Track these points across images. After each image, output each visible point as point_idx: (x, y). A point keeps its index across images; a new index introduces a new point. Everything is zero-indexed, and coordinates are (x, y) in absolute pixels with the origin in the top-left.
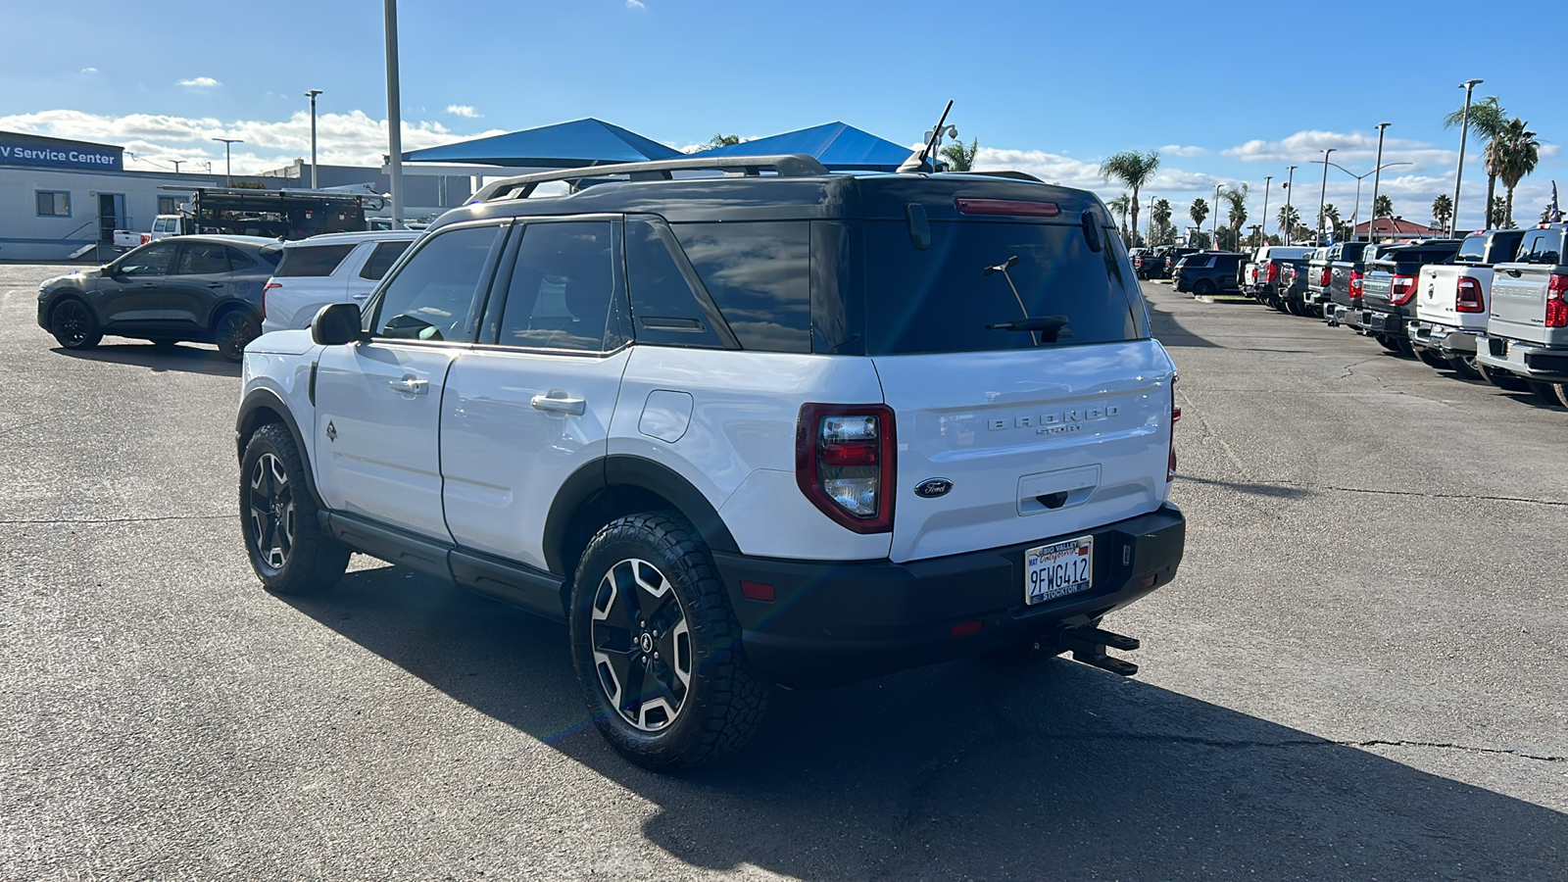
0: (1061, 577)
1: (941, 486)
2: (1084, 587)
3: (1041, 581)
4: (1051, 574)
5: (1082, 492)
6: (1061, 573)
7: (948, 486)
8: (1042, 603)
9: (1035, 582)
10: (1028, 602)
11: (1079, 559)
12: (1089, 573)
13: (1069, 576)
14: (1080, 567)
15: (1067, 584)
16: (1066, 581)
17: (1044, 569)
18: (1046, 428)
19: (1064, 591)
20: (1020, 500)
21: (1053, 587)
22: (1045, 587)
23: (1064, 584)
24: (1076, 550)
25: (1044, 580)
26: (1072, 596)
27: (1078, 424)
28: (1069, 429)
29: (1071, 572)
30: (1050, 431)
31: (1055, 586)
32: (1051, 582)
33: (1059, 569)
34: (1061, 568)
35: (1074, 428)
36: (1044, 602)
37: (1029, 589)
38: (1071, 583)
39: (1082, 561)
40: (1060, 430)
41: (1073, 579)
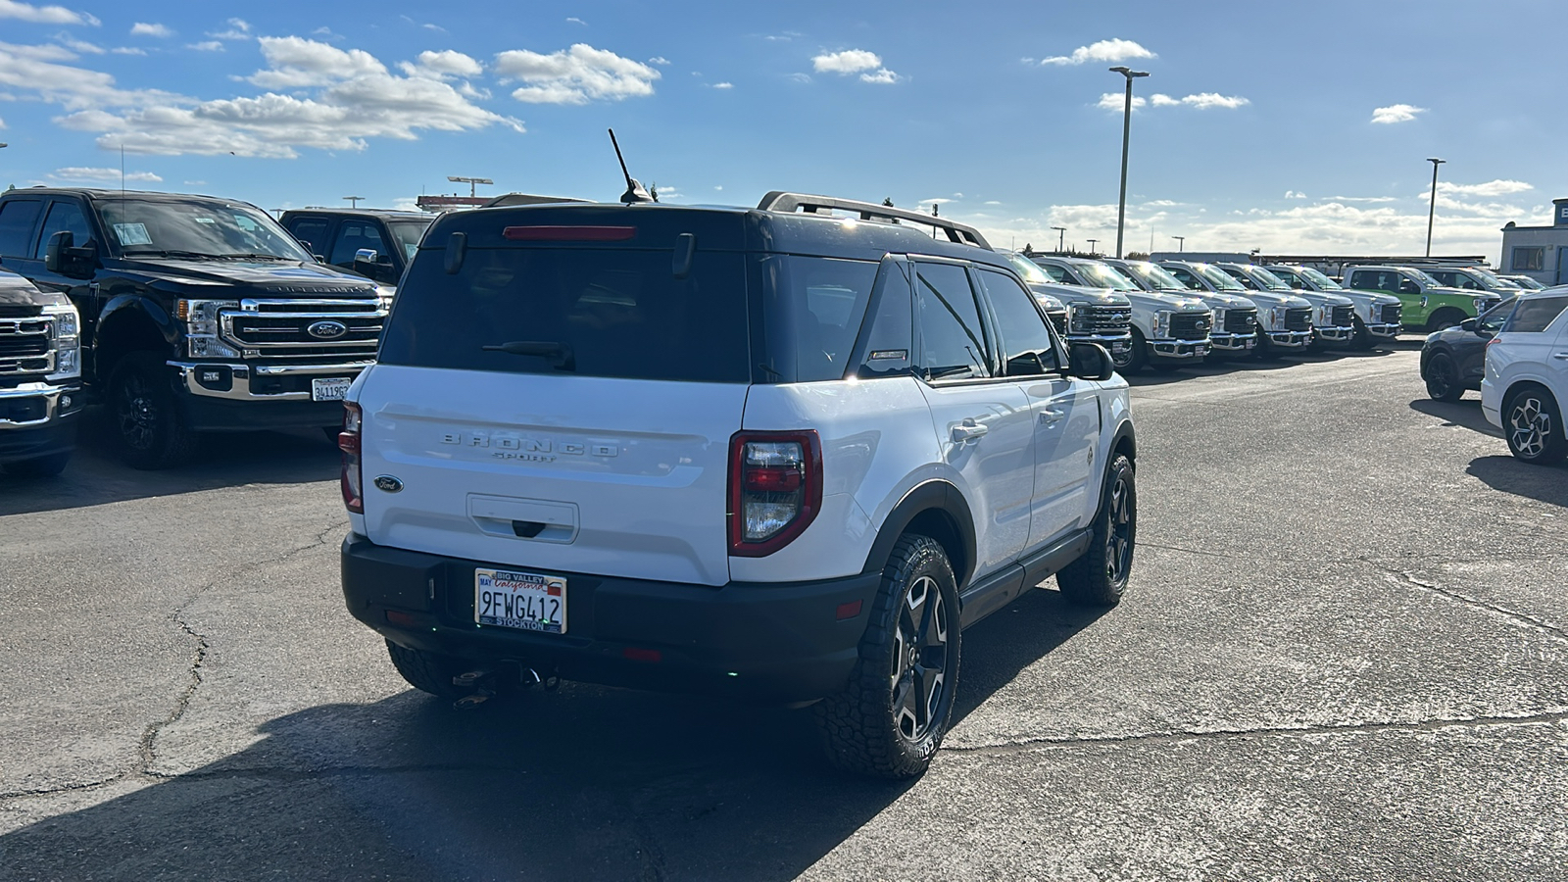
0: (523, 609)
1: (391, 483)
2: (552, 631)
3: (495, 604)
4: (509, 600)
5: (565, 532)
6: (521, 603)
7: (398, 487)
8: (492, 626)
9: (489, 603)
10: (477, 619)
11: (548, 598)
12: (561, 617)
13: (534, 612)
14: (549, 607)
15: (531, 619)
16: (529, 616)
17: (501, 594)
18: (501, 451)
19: (526, 624)
20: (470, 515)
21: (512, 616)
22: (501, 612)
23: (526, 618)
24: (545, 588)
25: (499, 605)
26: (537, 633)
27: (544, 455)
28: (532, 458)
29: (536, 607)
30: (506, 456)
31: (515, 616)
32: (509, 609)
33: (520, 600)
34: (523, 600)
35: (539, 459)
36: (499, 627)
37: (480, 607)
38: (537, 620)
39: (552, 601)
40: (518, 456)
41: (539, 616)
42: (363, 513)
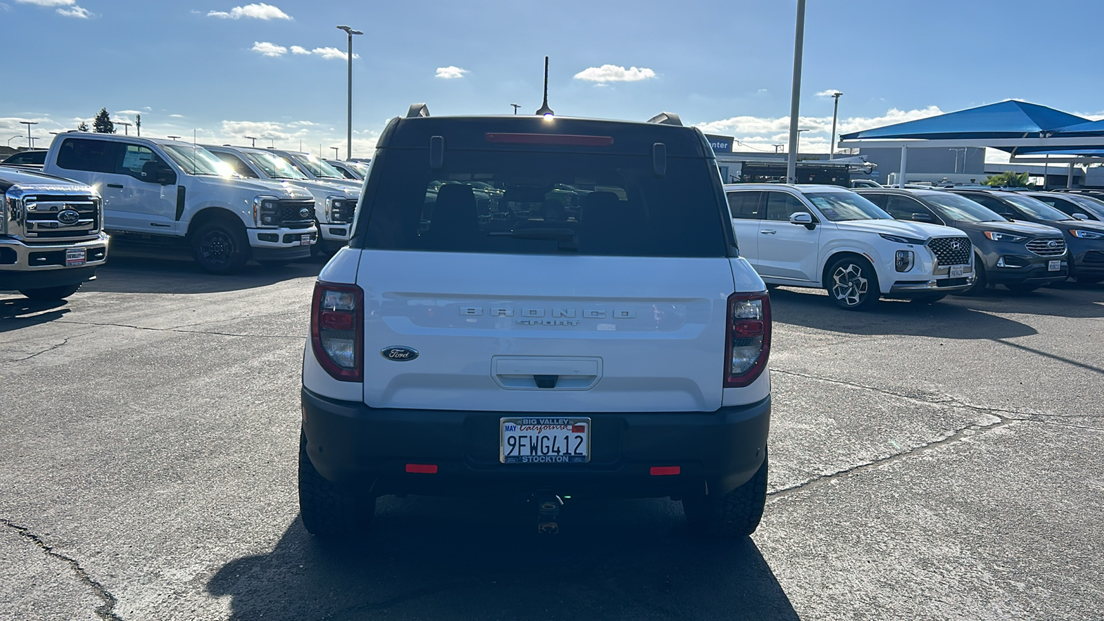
0: (548, 447)
1: (404, 353)
2: (577, 461)
3: (520, 446)
4: (534, 441)
5: (585, 381)
6: (546, 442)
7: (412, 355)
8: (517, 464)
9: (514, 445)
10: (502, 459)
11: (572, 435)
12: (583, 450)
13: (559, 447)
14: (573, 442)
15: (556, 454)
16: (553, 451)
17: (526, 437)
18: (527, 319)
19: (552, 459)
20: (494, 374)
21: (536, 453)
22: (526, 451)
23: (550, 453)
24: (570, 427)
25: (524, 445)
26: (563, 465)
27: (570, 320)
28: (558, 323)
29: (561, 444)
30: (532, 322)
31: (539, 453)
32: (533, 448)
33: (545, 439)
34: (548, 439)
35: (565, 323)
36: (525, 463)
37: (505, 450)
38: (561, 454)
39: (576, 437)
40: (545, 323)
41: (563, 451)
42: (363, 382)
